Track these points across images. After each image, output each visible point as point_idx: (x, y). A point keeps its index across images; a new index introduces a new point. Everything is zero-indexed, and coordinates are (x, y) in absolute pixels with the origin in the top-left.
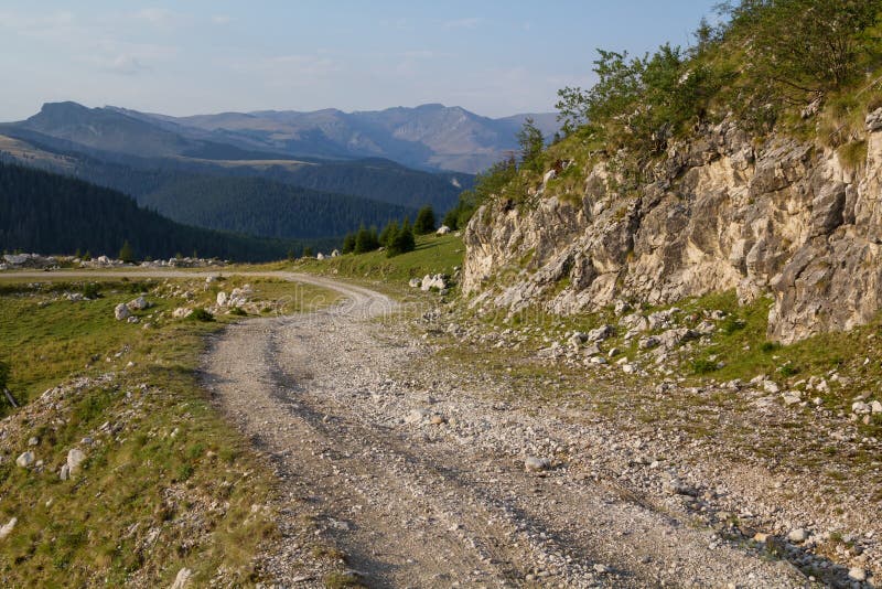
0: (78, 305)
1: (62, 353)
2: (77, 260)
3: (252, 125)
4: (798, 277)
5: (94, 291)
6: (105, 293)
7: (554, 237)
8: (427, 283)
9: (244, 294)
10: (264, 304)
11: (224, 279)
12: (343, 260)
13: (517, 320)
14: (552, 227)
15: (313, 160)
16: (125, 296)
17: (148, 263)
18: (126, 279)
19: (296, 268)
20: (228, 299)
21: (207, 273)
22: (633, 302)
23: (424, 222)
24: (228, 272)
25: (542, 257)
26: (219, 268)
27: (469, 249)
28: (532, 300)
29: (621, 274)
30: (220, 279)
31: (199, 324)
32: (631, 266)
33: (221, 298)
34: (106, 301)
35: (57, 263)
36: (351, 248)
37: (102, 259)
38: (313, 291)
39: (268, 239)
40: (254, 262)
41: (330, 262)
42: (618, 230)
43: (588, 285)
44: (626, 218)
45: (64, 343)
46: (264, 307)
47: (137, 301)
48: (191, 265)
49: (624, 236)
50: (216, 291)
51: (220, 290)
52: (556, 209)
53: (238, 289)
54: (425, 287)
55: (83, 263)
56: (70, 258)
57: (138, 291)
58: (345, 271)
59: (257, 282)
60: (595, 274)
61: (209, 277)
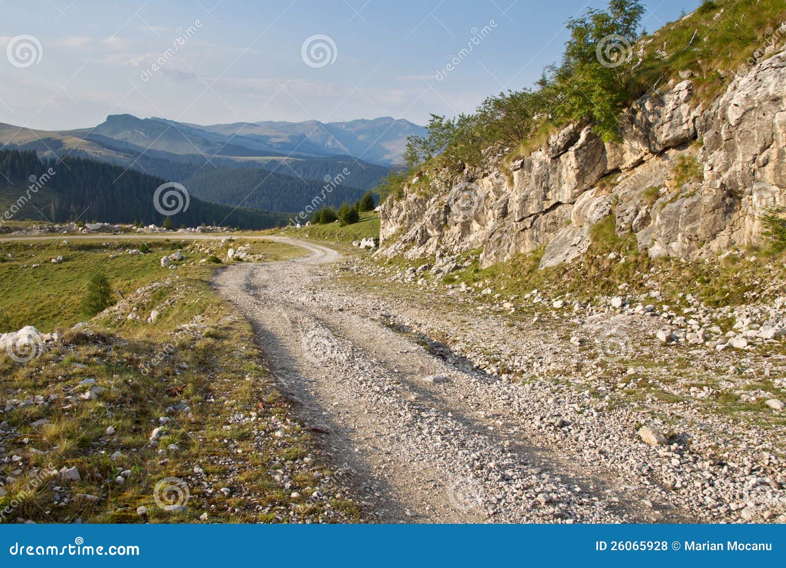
0: (136, 257)
1: (126, 288)
2: (135, 228)
3: (257, 132)
4: (490, 237)
5: (146, 248)
6: (154, 249)
7: (415, 216)
8: (364, 243)
9: (246, 250)
10: (258, 256)
11: (233, 240)
12: (312, 229)
13: (390, 263)
14: (414, 210)
15: (300, 157)
16: (168, 252)
17: (182, 230)
18: (168, 240)
19: (282, 233)
20: (235, 253)
21: (221, 236)
22: (445, 252)
23: (367, 203)
24: (237, 236)
25: (409, 227)
26: (231, 233)
27: (382, 222)
28: (399, 252)
29: (441, 237)
30: (231, 241)
31: (213, 264)
32: (446, 232)
33: (230, 252)
34: (155, 254)
35: (121, 229)
36: (317, 220)
37: (151, 226)
38: (291, 248)
39: (267, 213)
40: (254, 230)
41: (304, 229)
42: (439, 213)
43: (425, 243)
44: (443, 207)
45: (128, 282)
46: (257, 258)
47: (176, 255)
48: (210, 231)
49: (442, 216)
50: (228, 248)
51: (231, 247)
52: (415, 200)
53: (242, 247)
54: (362, 247)
55: (139, 229)
56: (130, 226)
57: (176, 248)
58: (313, 236)
59: (255, 242)
60: (429, 237)
61: (223, 239)
